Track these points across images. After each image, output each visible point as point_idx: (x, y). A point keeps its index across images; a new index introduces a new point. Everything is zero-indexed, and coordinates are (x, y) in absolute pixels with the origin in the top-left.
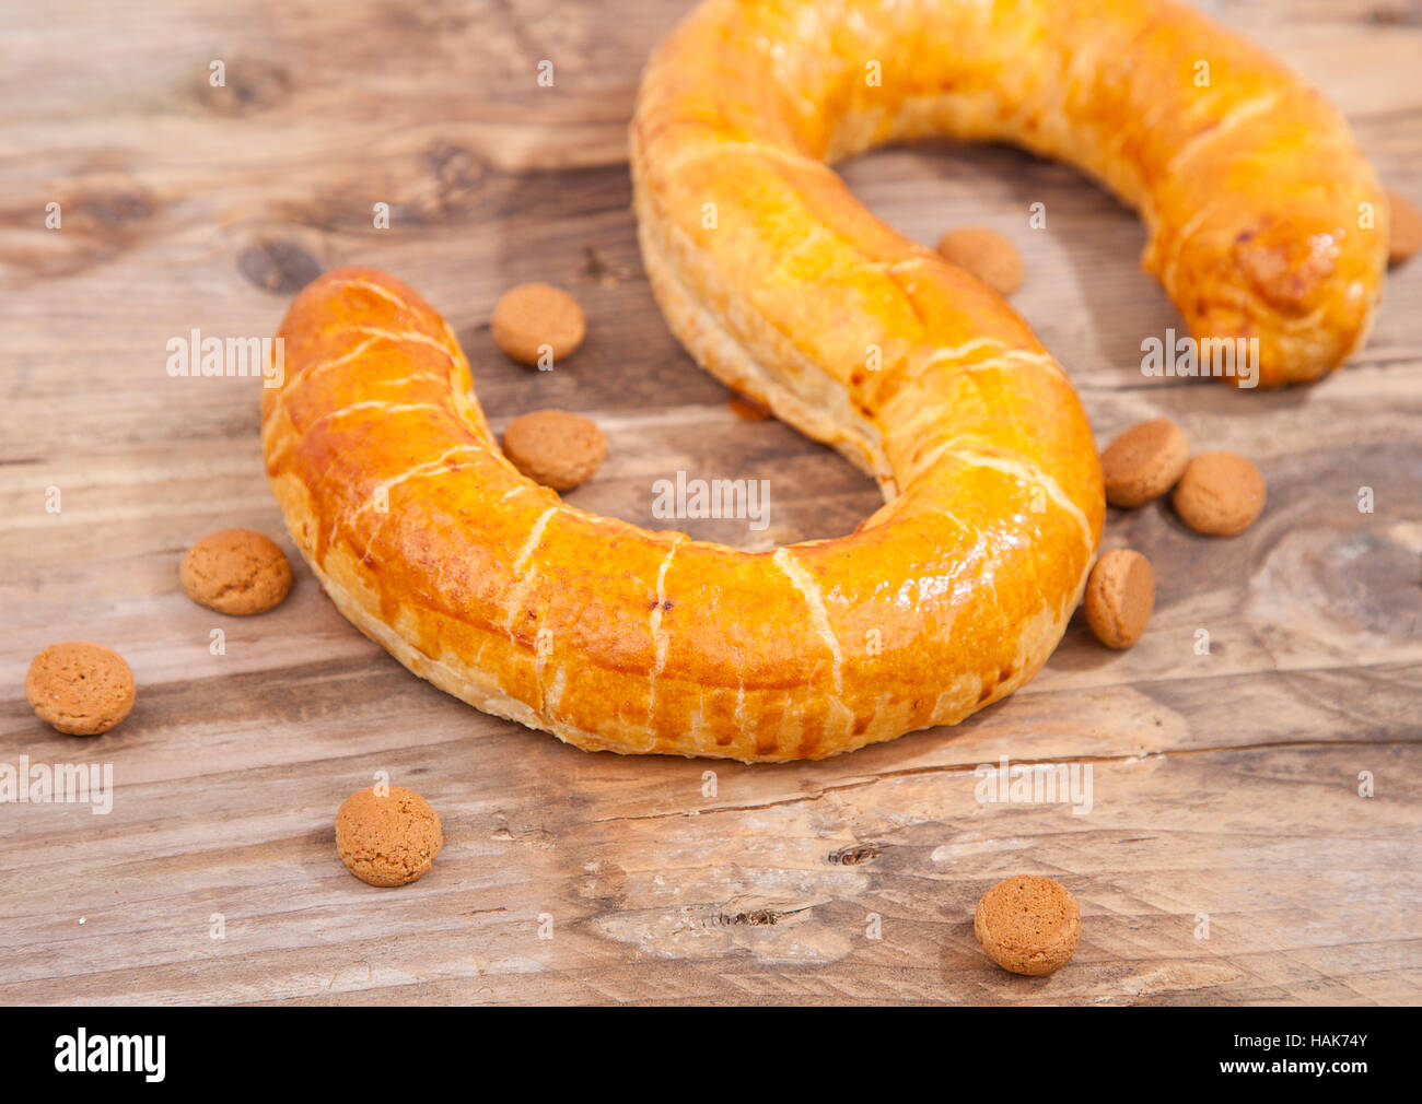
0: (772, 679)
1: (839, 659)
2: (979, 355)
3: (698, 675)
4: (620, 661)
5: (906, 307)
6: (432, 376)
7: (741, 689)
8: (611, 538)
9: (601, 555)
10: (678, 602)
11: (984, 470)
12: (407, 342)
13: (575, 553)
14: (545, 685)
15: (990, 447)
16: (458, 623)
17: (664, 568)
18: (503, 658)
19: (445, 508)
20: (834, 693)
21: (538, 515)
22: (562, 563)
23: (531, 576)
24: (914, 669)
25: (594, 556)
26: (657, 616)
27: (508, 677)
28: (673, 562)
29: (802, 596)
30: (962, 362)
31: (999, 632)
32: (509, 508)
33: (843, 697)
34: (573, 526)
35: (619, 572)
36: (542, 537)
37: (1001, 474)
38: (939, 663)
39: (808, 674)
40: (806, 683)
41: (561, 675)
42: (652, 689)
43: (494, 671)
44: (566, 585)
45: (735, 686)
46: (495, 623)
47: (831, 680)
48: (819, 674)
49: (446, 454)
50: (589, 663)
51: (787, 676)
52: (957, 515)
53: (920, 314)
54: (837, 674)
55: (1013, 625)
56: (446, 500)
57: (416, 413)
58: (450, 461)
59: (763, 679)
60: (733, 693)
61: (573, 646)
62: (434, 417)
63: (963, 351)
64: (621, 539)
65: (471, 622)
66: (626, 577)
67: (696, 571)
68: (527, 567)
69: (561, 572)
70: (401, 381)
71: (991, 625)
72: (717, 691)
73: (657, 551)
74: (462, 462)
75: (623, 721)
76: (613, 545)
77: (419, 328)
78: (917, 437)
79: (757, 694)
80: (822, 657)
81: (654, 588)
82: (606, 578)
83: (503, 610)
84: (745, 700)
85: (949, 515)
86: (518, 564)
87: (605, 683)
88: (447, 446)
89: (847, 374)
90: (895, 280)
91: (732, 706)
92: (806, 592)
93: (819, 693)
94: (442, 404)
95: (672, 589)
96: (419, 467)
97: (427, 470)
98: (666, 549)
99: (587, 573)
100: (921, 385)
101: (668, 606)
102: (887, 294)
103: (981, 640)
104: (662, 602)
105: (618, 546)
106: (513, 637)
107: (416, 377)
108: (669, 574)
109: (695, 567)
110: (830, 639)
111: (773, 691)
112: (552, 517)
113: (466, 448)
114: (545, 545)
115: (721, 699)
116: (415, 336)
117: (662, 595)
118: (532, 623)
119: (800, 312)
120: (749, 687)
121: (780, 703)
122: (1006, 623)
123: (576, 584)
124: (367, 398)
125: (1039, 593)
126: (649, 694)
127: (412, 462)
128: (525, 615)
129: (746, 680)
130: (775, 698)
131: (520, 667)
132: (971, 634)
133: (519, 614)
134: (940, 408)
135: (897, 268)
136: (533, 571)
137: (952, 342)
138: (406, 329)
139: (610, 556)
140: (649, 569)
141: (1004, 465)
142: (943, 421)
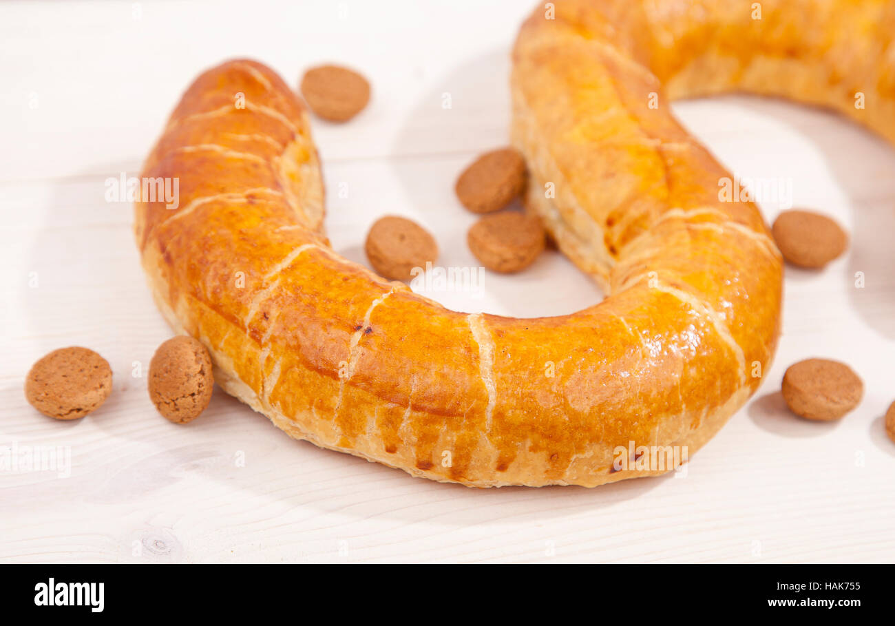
0: (435, 405)
1: (493, 402)
2: (702, 219)
3: (378, 389)
4: (321, 365)
5: (660, 174)
6: (269, 140)
7: (409, 409)
8: (347, 274)
9: (333, 283)
10: (378, 330)
11: (666, 295)
12: (263, 115)
13: (314, 278)
14: (265, 374)
15: (679, 281)
16: (214, 312)
17: (376, 303)
18: (239, 347)
19: (231, 226)
20: (484, 430)
21: (298, 245)
22: (300, 283)
23: (273, 287)
24: (553, 427)
25: (327, 284)
26: (358, 336)
27: (240, 363)
28: (386, 300)
29: (478, 348)
30: (687, 221)
31: (637, 418)
32: (278, 237)
33: (491, 435)
34: (321, 259)
35: (341, 299)
36: (294, 261)
37: (679, 301)
38: (577, 428)
39: (464, 408)
40: (461, 415)
41: (277, 369)
42: (340, 393)
43: (232, 356)
44: (297, 299)
45: (405, 405)
46: (239, 317)
47: (482, 417)
48: (473, 411)
49: (250, 191)
50: (299, 362)
51: (448, 406)
52: (628, 321)
53: (670, 182)
54: (489, 415)
55: (650, 417)
56: (233, 220)
57: (243, 160)
58: (251, 197)
59: (426, 404)
60: (402, 410)
61: (289, 346)
62: (256, 165)
63: (691, 213)
64: (354, 277)
65: (222, 313)
66: (346, 303)
67: (401, 311)
68: (273, 279)
69: (297, 288)
70: (244, 137)
71: (630, 410)
72: (390, 406)
73: (377, 290)
74: (260, 198)
75: (315, 415)
76: (346, 279)
77: (278, 108)
78: (631, 267)
79: (420, 414)
80: (479, 399)
81: (363, 315)
82: (329, 300)
83: (246, 308)
84: (410, 418)
85: (622, 319)
86: (266, 278)
87: (307, 381)
88: (254, 186)
89: (604, 216)
90: (660, 153)
91: (398, 420)
92: (480, 345)
93: (471, 427)
94: (268, 159)
95: (376, 319)
96: (226, 195)
97: (230, 197)
98: (385, 290)
99: (317, 294)
100: (653, 233)
101: (369, 331)
102: (650, 161)
103: (617, 420)
104: (365, 327)
105: (349, 281)
106: (248, 331)
107: (258, 137)
108: (379, 309)
109: (400, 307)
110: (490, 386)
111: (434, 416)
112: (308, 250)
113: (269, 191)
114: (293, 267)
115: (391, 412)
116: (270, 112)
117: (367, 322)
118: (264, 323)
119: (581, 163)
120: (416, 408)
121: (437, 427)
122: (644, 412)
123: (306, 299)
124: (212, 142)
125: (680, 397)
126: (337, 396)
127: (222, 190)
128: (261, 315)
129: (414, 402)
130: (434, 422)
131: (249, 356)
132: (610, 412)
133: (257, 314)
134: (657, 250)
135: (666, 146)
136: (277, 283)
137: (685, 207)
138: (266, 104)
139: (339, 286)
140: (366, 301)
141: (683, 296)
142: (654, 259)
